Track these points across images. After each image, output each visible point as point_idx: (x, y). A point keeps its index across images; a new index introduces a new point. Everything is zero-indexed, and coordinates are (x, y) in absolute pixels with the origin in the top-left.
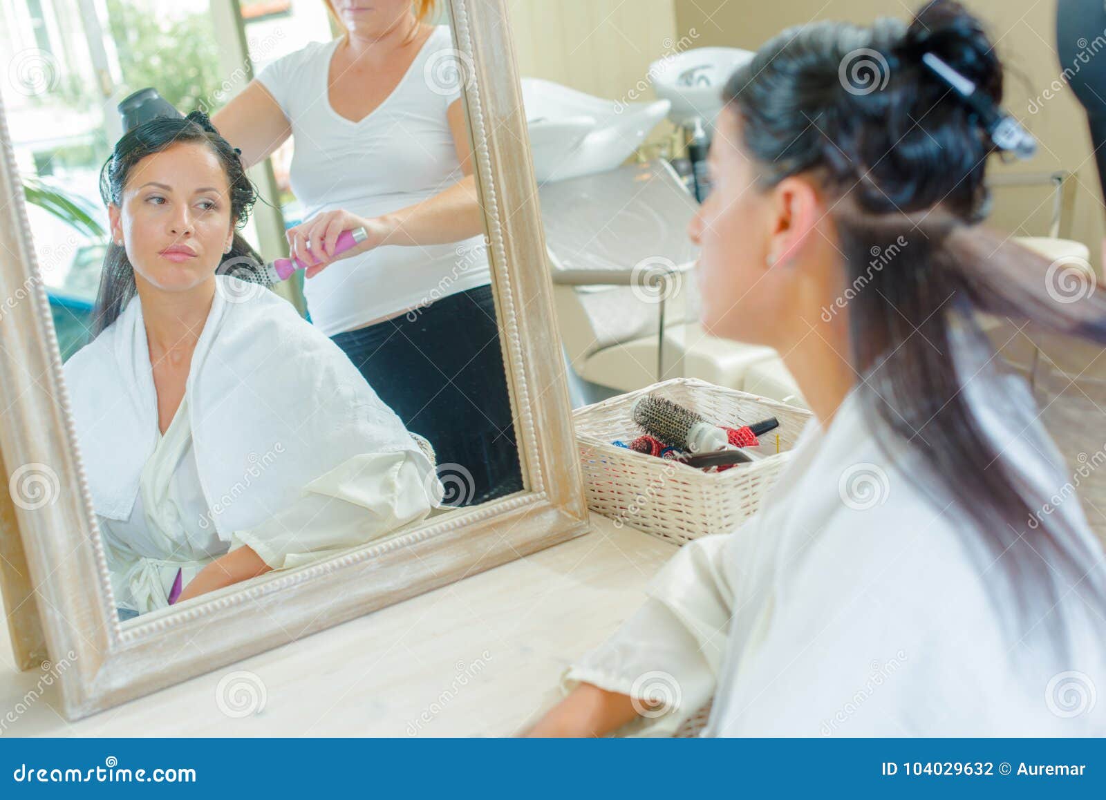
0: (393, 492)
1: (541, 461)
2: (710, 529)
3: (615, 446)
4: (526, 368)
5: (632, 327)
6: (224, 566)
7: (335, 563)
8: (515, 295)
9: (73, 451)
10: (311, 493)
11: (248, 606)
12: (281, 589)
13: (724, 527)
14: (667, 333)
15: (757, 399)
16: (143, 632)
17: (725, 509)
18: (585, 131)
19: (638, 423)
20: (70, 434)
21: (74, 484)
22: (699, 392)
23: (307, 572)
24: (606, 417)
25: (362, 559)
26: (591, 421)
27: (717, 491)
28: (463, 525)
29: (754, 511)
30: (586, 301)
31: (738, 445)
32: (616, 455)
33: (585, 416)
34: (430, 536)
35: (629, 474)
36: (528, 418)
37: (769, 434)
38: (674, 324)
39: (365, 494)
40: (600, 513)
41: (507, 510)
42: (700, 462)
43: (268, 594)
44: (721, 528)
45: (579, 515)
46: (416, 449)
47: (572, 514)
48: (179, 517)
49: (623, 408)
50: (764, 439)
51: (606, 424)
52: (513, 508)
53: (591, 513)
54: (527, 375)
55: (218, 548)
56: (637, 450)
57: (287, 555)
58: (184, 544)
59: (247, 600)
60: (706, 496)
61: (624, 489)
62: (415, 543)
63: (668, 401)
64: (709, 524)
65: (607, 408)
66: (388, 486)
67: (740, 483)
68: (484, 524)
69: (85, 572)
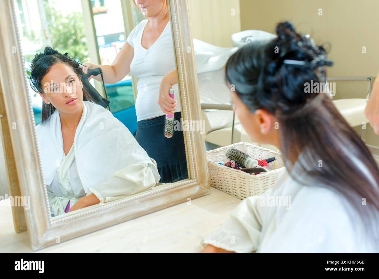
0: (143, 177)
1: (195, 169)
2: (252, 194)
3: (219, 164)
4: (191, 137)
5: (223, 124)
6: (85, 200)
7: (124, 201)
8: (188, 112)
9: (39, 160)
10: (116, 177)
11: (95, 214)
12: (106, 209)
13: (256, 194)
14: (235, 126)
15: (268, 151)
16: (59, 222)
17: (257, 187)
18: (209, 57)
19: (227, 157)
20: (38, 153)
21: (38, 171)
22: (248, 147)
23: (115, 203)
24: (217, 154)
25: (134, 200)
26: (211, 156)
27: (255, 181)
28: (168, 190)
29: (267, 188)
30: (208, 115)
31: (261, 166)
32: (220, 168)
33: (209, 154)
34: (157, 193)
35: (224, 174)
36: (191, 154)
37: (272, 162)
38: (237, 124)
39: (134, 177)
40: (213, 187)
41: (183, 185)
42: (249, 171)
43: (101, 210)
44: (255, 194)
45: (207, 187)
46: (152, 163)
47: (204, 187)
48: (70, 184)
49: (223, 152)
50: (270, 164)
51: (217, 157)
52: (185, 184)
53: (211, 187)
54: (191, 140)
55: (83, 194)
56: (227, 166)
57: (107, 197)
58: (71, 193)
59: (94, 212)
60: (251, 183)
61: (223, 179)
62: (151, 195)
63: (238, 150)
64: (251, 192)
65: (217, 152)
66: (142, 175)
67: (262, 179)
68: (175, 189)
69: (40, 200)
